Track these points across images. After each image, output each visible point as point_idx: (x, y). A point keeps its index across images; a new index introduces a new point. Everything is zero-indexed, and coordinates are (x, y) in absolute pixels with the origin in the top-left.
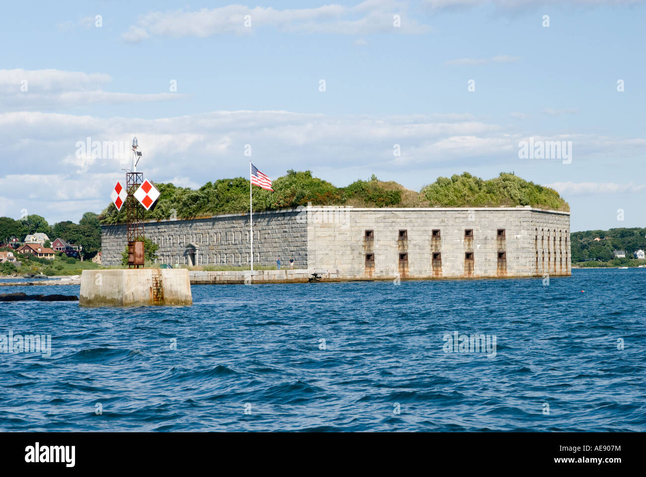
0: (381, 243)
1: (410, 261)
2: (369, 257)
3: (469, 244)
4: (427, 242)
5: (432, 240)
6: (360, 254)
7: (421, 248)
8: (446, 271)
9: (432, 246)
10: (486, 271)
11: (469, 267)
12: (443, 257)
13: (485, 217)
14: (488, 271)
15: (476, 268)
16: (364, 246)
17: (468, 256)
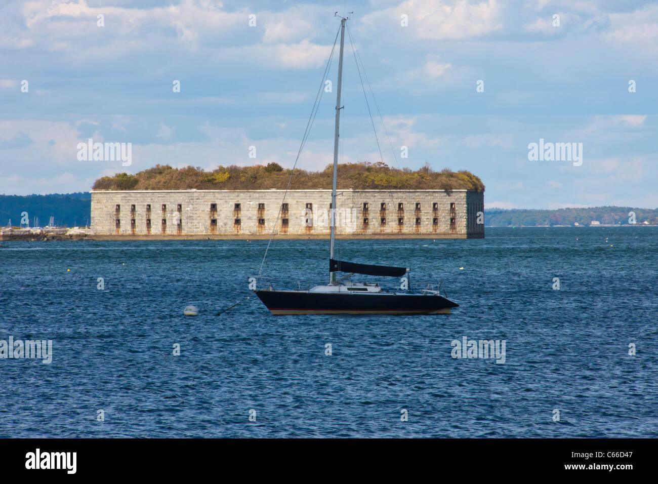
0: (123, 212)
1: (136, 224)
2: (118, 222)
3: (164, 214)
4: (145, 213)
5: (147, 211)
6: (114, 219)
7: (142, 216)
8: (153, 231)
9: (147, 215)
10: (172, 232)
11: (164, 228)
12: (152, 222)
13: (172, 196)
15: (167, 229)
16: (116, 215)
17: (164, 221)
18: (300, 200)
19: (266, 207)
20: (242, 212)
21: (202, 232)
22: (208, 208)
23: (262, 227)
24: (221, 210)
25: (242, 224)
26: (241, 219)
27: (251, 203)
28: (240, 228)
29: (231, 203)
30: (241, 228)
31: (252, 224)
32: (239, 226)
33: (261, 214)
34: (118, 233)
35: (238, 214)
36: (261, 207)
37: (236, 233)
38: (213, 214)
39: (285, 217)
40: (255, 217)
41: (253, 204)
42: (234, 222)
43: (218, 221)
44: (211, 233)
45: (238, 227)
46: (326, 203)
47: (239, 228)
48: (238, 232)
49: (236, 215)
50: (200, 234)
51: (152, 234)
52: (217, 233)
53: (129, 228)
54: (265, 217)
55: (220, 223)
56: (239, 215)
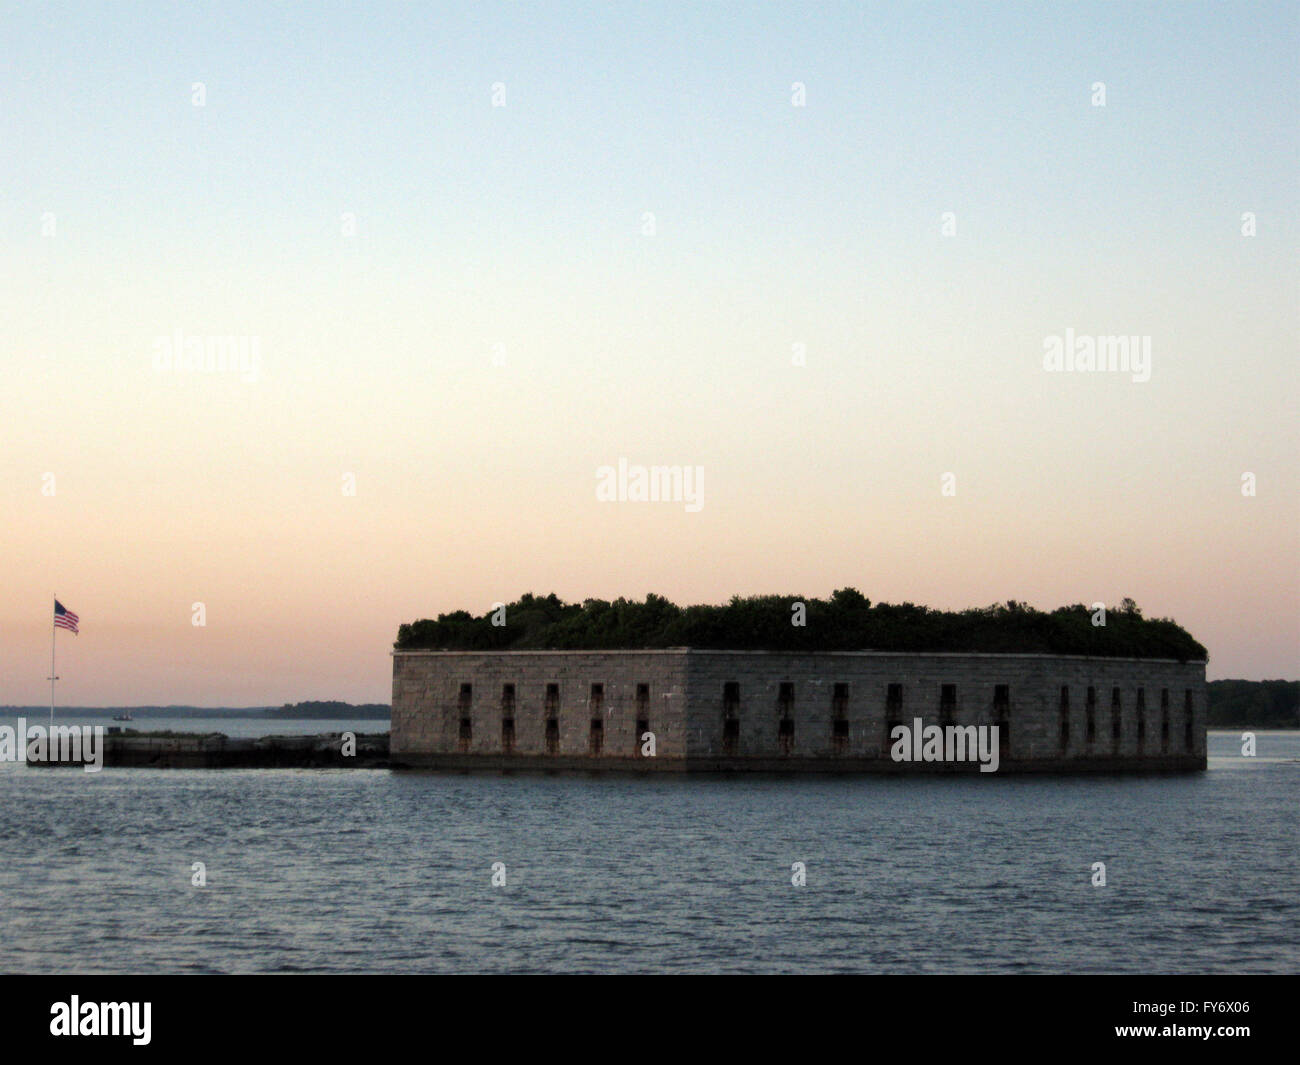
0: (481, 702)
1: (517, 730)
2: (466, 724)
3: (598, 707)
4: (541, 703)
5: (548, 699)
6: (454, 718)
7: (534, 711)
8: (565, 746)
9: (547, 708)
10: (620, 749)
11: (597, 741)
12: (561, 725)
13: (621, 665)
14: (624, 749)
15: (606, 743)
16: (459, 707)
17: (597, 725)
18: (928, 678)
19: (851, 691)
20: (797, 704)
21: (704, 750)
22: (718, 695)
23: (841, 741)
24: (748, 699)
25: (796, 733)
26: (796, 719)
27: (818, 683)
28: (792, 744)
29: (770, 682)
30: (795, 743)
31: (820, 733)
32: (789, 738)
33: (841, 709)
34: (466, 750)
35: (787, 709)
36: (841, 693)
37: (783, 753)
38: (731, 709)
39: (894, 716)
40: (826, 717)
41: (822, 685)
42: (778, 726)
43: (742, 725)
44: (725, 755)
45: (786, 740)
46: (986, 684)
47: (788, 743)
48: (788, 751)
49: (783, 712)
50: (701, 755)
51: (562, 753)
52: (739, 755)
53: (496, 736)
54: (850, 718)
55: (746, 731)
56: (791, 712)
